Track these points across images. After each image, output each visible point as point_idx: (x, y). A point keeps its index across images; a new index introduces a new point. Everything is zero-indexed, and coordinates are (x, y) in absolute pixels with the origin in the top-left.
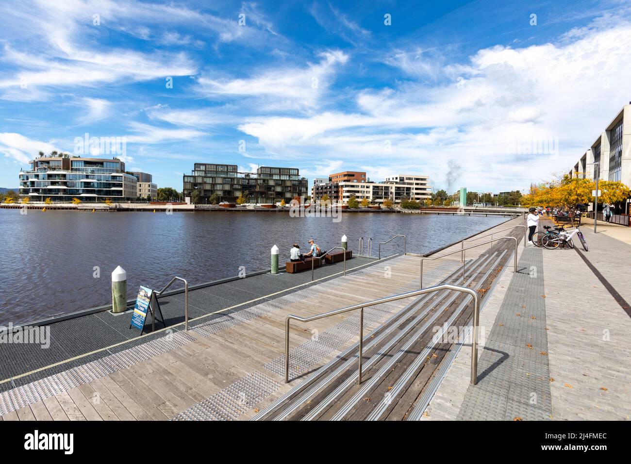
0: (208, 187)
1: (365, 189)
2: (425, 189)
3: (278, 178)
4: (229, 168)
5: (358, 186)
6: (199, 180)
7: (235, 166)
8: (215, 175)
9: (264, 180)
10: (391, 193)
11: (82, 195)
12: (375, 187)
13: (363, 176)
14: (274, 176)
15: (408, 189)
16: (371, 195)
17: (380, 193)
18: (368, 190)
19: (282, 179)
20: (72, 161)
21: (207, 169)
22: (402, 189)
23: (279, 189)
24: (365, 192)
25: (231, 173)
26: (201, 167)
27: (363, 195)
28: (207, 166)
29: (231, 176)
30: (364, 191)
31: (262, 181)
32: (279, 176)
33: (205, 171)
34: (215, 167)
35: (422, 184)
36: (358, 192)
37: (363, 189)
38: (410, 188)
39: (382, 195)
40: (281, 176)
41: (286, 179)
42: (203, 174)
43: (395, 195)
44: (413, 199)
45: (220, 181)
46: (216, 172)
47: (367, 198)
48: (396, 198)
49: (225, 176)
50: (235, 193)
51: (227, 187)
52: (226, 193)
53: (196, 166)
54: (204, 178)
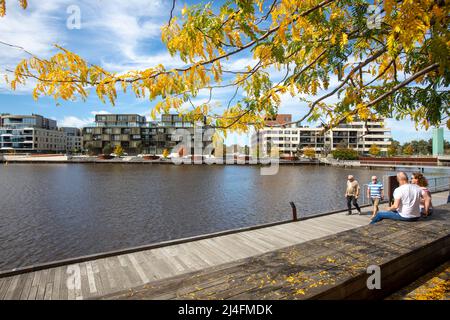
0: (106, 138)
1: (291, 136)
2: (382, 133)
3: (181, 126)
4: (129, 118)
5: (281, 132)
6: (98, 132)
8: (115, 126)
9: (165, 129)
10: (327, 139)
11: (3, 148)
12: (302, 133)
13: (287, 118)
14: (176, 123)
15: (354, 133)
16: (298, 142)
18: (295, 136)
19: (185, 126)
20: (3, 119)
21: (108, 120)
24: (291, 139)
25: (131, 123)
26: (103, 118)
27: (288, 142)
28: (108, 118)
29: (131, 126)
31: (162, 131)
32: (181, 123)
33: (106, 123)
34: (115, 117)
35: (375, 127)
36: (281, 139)
37: (287, 136)
38: (356, 132)
39: (314, 142)
40: (184, 123)
41: (189, 126)
42: (103, 125)
43: (334, 142)
44: (360, 146)
45: (118, 131)
46: (116, 123)
47: (294, 146)
48: (334, 146)
49: (125, 126)
50: (134, 144)
51: (125, 138)
52: (124, 144)
53: (98, 118)
54: (104, 129)
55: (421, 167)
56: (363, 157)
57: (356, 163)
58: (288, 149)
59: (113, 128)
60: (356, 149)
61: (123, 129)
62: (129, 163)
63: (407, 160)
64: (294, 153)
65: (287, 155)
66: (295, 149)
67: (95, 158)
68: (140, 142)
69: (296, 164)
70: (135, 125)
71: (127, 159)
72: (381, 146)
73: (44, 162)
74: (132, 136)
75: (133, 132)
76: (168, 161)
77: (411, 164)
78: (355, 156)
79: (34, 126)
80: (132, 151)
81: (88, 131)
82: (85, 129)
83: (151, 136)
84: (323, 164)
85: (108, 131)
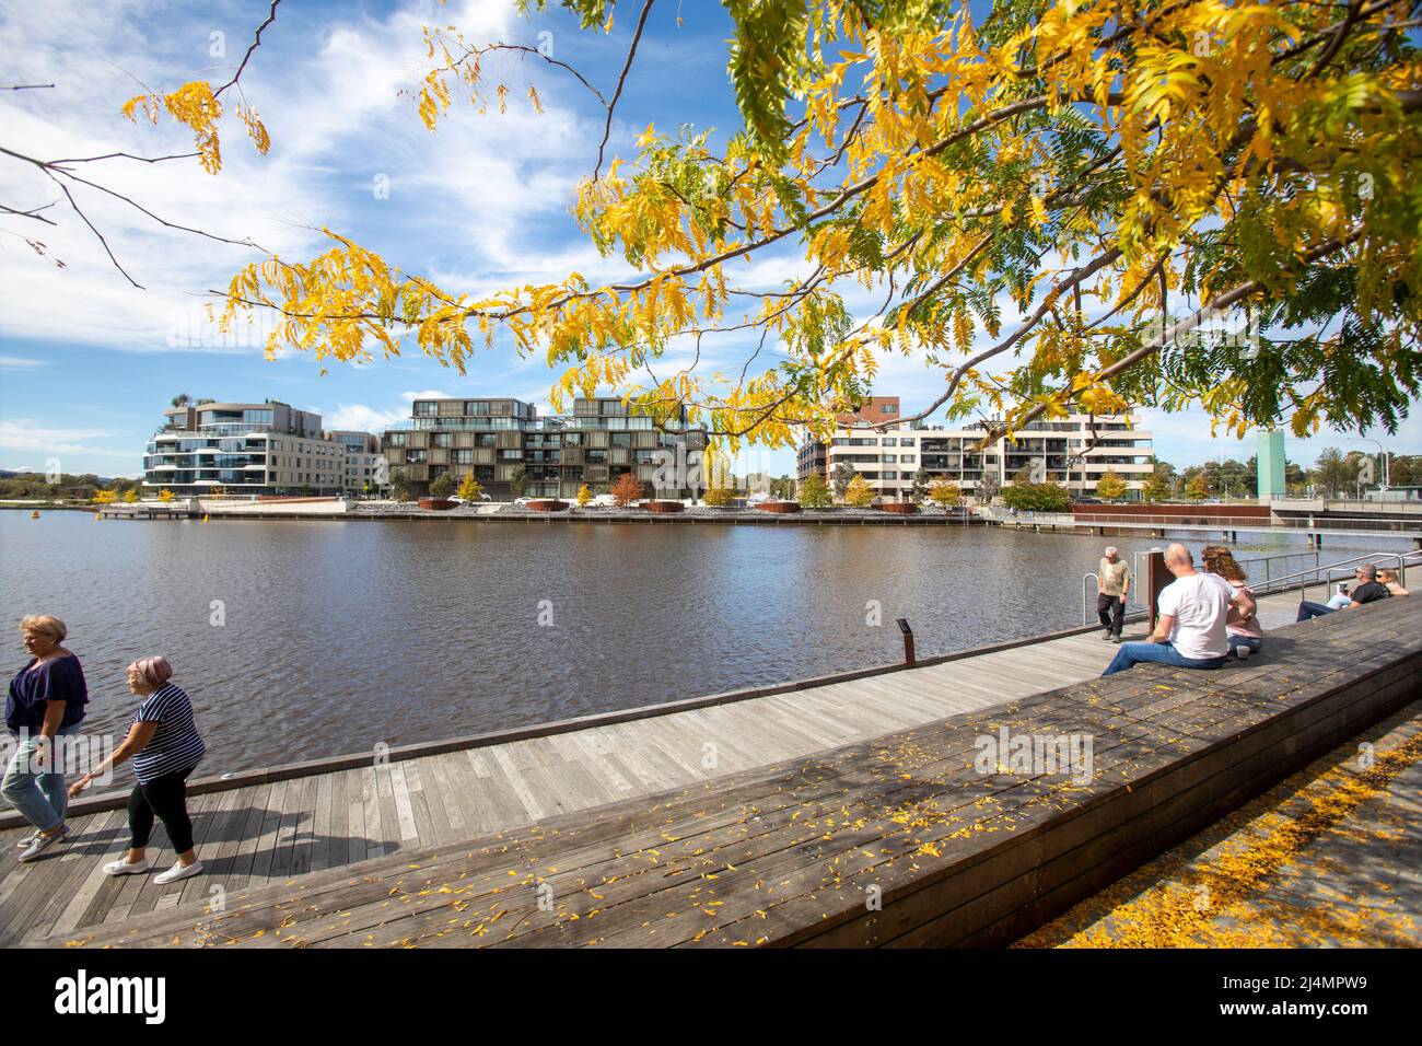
0: (439, 457)
1: (899, 450)
2: (1128, 443)
3: (623, 428)
4: (494, 407)
5: (873, 442)
6: (420, 442)
7: (507, 401)
8: (460, 427)
9: (582, 435)
10: (991, 460)
11: (198, 483)
12: (926, 443)
13: (888, 408)
14: (610, 421)
15: (1057, 444)
16: (916, 467)
17: (951, 462)
18: (908, 451)
19: (631, 427)
20: (200, 413)
21: (443, 414)
22: (1033, 445)
23: (620, 457)
24: (899, 459)
25: (498, 421)
26: (431, 408)
27: (890, 467)
28: (443, 407)
29: (499, 428)
30: (895, 456)
31: (576, 439)
32: (623, 421)
33: (438, 421)
34: (461, 407)
35: (1114, 427)
36: (873, 458)
37: (889, 451)
38: (1064, 440)
39: (956, 466)
40: (630, 421)
41: (643, 428)
42: (430, 426)
43: (1007, 466)
44: (1075, 477)
45: (467, 441)
46: (463, 421)
47: (906, 476)
48: (1009, 476)
49: (483, 427)
50: (508, 473)
51: (485, 457)
52: (483, 473)
53: (419, 408)
54: (433, 435)
55: (1230, 529)
56: (1081, 504)
57: (1066, 520)
58: (891, 484)
59: (455, 434)
60: (1065, 484)
61: (479, 436)
62: (494, 519)
63: (1192, 510)
64: (906, 494)
65: (889, 500)
66: (908, 485)
67: (414, 508)
68: (522, 467)
69: (912, 523)
70: (509, 425)
71: (490, 509)
72: (1127, 476)
73: (291, 516)
74: (500, 451)
75: (504, 444)
76: (589, 514)
77: (1204, 522)
78: (1061, 500)
79: (269, 430)
80: (501, 491)
81: (395, 439)
82: (388, 435)
83: (547, 453)
84: (980, 522)
85: (444, 440)
